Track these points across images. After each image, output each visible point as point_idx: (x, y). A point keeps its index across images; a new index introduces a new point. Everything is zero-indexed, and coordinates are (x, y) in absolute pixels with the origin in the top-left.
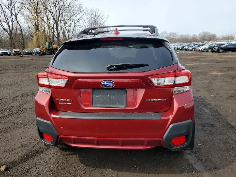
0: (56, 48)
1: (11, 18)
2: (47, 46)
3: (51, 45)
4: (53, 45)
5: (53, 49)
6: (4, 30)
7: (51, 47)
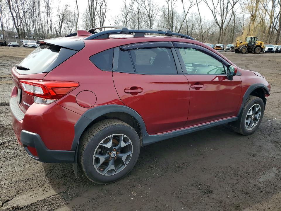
0: (259, 45)
1: (226, 8)
2: (248, 42)
3: (253, 41)
4: (256, 40)
5: (255, 46)
6: (216, 22)
7: (253, 44)
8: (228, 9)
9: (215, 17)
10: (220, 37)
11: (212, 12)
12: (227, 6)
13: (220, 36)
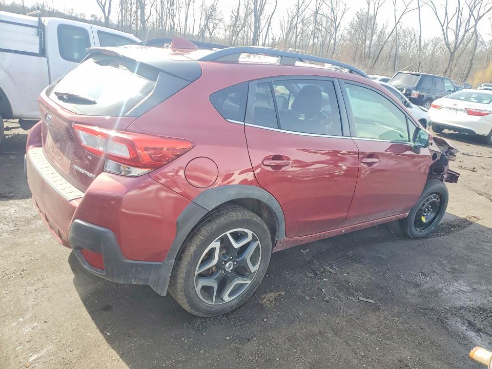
8: (469, 25)
9: (445, 35)
10: (448, 68)
11: (442, 26)
12: (469, 21)
13: (449, 66)
